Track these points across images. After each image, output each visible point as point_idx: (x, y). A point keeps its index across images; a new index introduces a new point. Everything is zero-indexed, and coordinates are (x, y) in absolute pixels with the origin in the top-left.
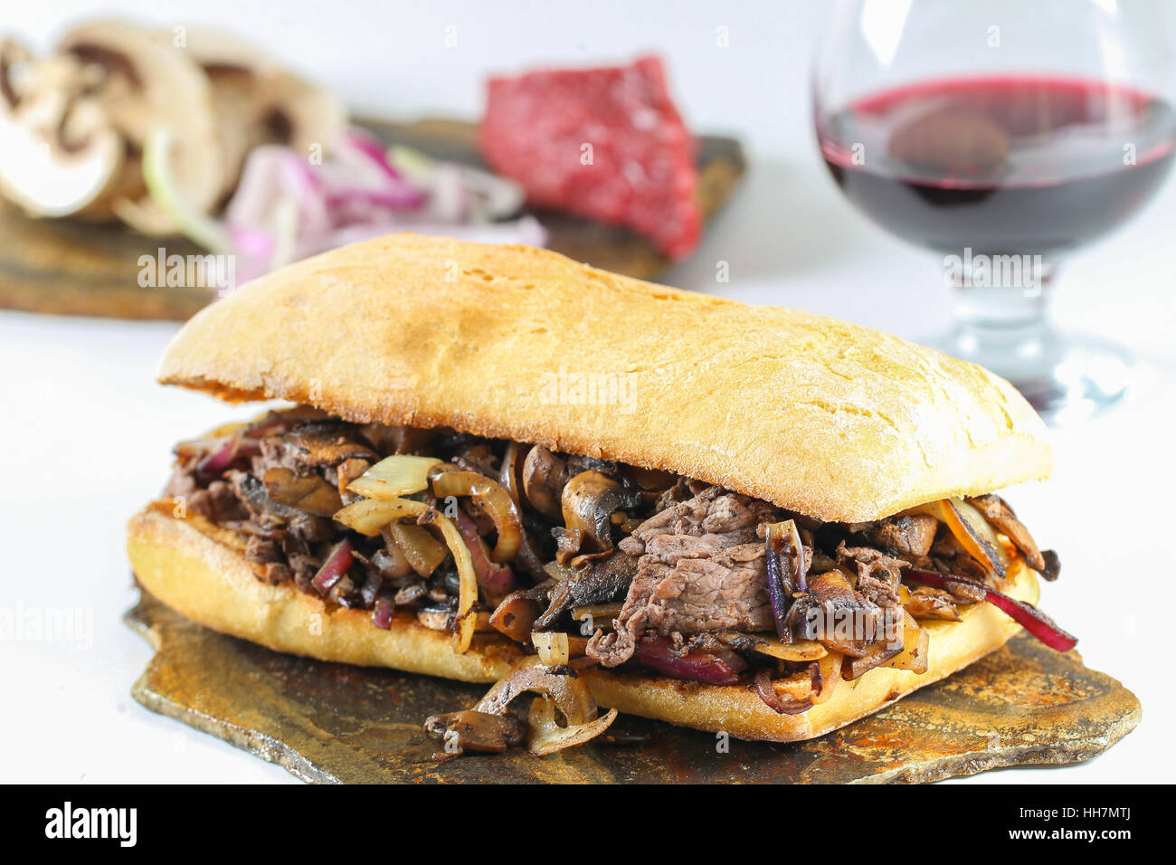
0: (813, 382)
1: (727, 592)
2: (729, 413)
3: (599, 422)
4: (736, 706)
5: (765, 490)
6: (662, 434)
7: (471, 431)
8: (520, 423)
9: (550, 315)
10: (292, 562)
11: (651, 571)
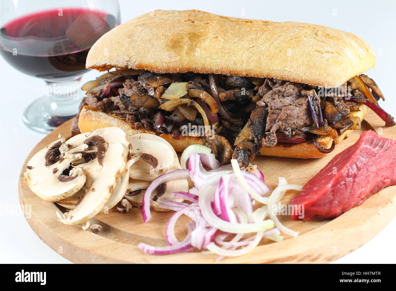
0: (313, 44)
1: (299, 115)
2: (289, 57)
3: (244, 65)
4: (305, 149)
5: (305, 81)
6: (267, 66)
7: (199, 72)
8: (216, 68)
9: (218, 32)
10: (142, 121)
11: (273, 112)
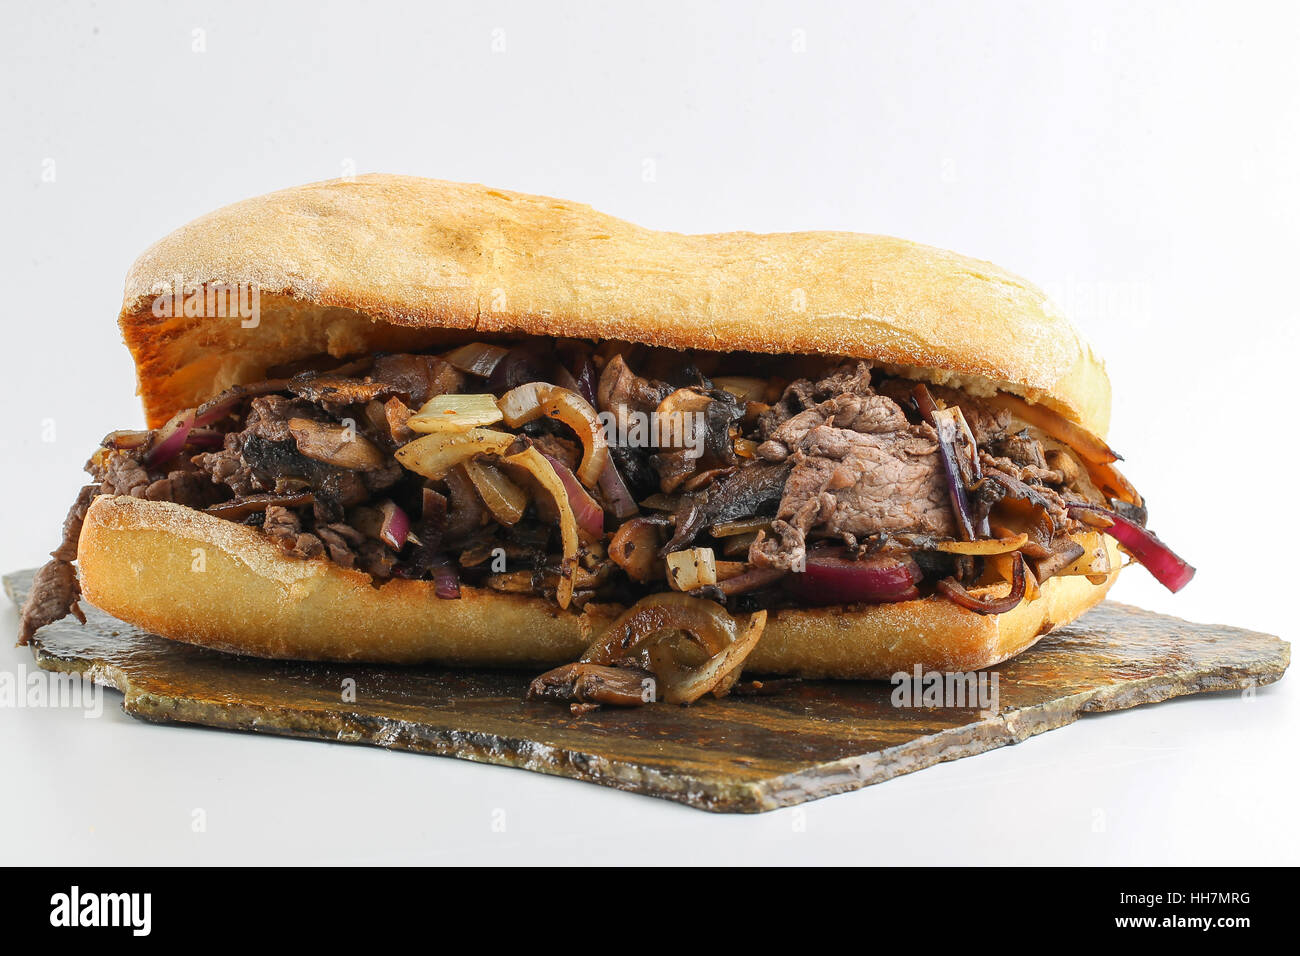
1: (905, 486)
3: (711, 306)
4: (917, 622)
7: (548, 331)
10: (322, 533)
11: (813, 463)
